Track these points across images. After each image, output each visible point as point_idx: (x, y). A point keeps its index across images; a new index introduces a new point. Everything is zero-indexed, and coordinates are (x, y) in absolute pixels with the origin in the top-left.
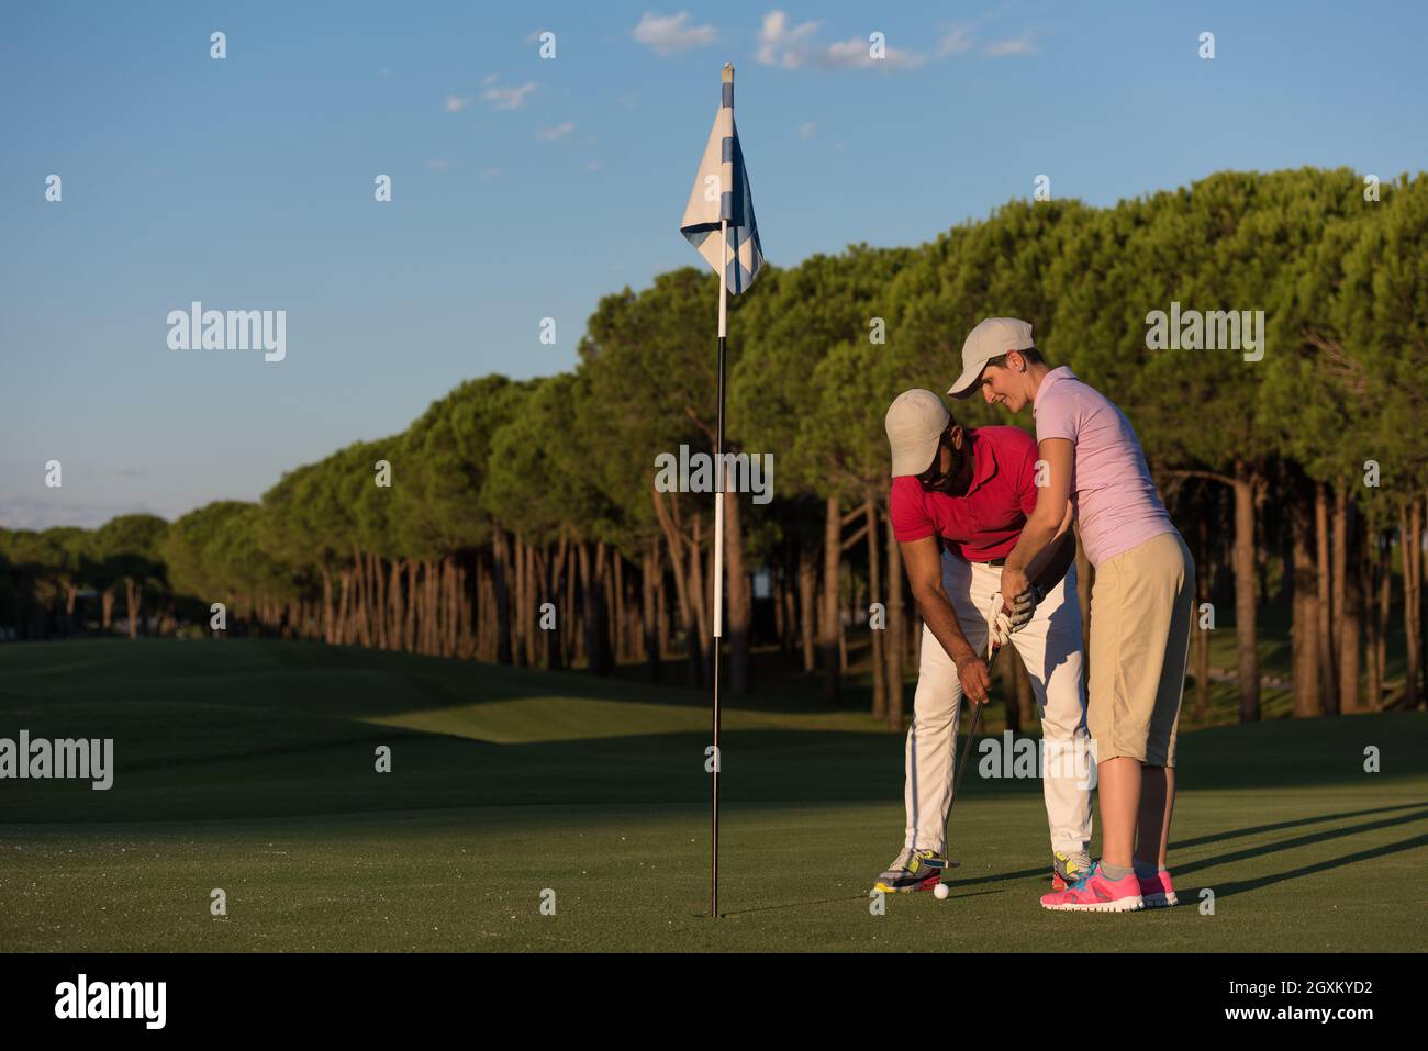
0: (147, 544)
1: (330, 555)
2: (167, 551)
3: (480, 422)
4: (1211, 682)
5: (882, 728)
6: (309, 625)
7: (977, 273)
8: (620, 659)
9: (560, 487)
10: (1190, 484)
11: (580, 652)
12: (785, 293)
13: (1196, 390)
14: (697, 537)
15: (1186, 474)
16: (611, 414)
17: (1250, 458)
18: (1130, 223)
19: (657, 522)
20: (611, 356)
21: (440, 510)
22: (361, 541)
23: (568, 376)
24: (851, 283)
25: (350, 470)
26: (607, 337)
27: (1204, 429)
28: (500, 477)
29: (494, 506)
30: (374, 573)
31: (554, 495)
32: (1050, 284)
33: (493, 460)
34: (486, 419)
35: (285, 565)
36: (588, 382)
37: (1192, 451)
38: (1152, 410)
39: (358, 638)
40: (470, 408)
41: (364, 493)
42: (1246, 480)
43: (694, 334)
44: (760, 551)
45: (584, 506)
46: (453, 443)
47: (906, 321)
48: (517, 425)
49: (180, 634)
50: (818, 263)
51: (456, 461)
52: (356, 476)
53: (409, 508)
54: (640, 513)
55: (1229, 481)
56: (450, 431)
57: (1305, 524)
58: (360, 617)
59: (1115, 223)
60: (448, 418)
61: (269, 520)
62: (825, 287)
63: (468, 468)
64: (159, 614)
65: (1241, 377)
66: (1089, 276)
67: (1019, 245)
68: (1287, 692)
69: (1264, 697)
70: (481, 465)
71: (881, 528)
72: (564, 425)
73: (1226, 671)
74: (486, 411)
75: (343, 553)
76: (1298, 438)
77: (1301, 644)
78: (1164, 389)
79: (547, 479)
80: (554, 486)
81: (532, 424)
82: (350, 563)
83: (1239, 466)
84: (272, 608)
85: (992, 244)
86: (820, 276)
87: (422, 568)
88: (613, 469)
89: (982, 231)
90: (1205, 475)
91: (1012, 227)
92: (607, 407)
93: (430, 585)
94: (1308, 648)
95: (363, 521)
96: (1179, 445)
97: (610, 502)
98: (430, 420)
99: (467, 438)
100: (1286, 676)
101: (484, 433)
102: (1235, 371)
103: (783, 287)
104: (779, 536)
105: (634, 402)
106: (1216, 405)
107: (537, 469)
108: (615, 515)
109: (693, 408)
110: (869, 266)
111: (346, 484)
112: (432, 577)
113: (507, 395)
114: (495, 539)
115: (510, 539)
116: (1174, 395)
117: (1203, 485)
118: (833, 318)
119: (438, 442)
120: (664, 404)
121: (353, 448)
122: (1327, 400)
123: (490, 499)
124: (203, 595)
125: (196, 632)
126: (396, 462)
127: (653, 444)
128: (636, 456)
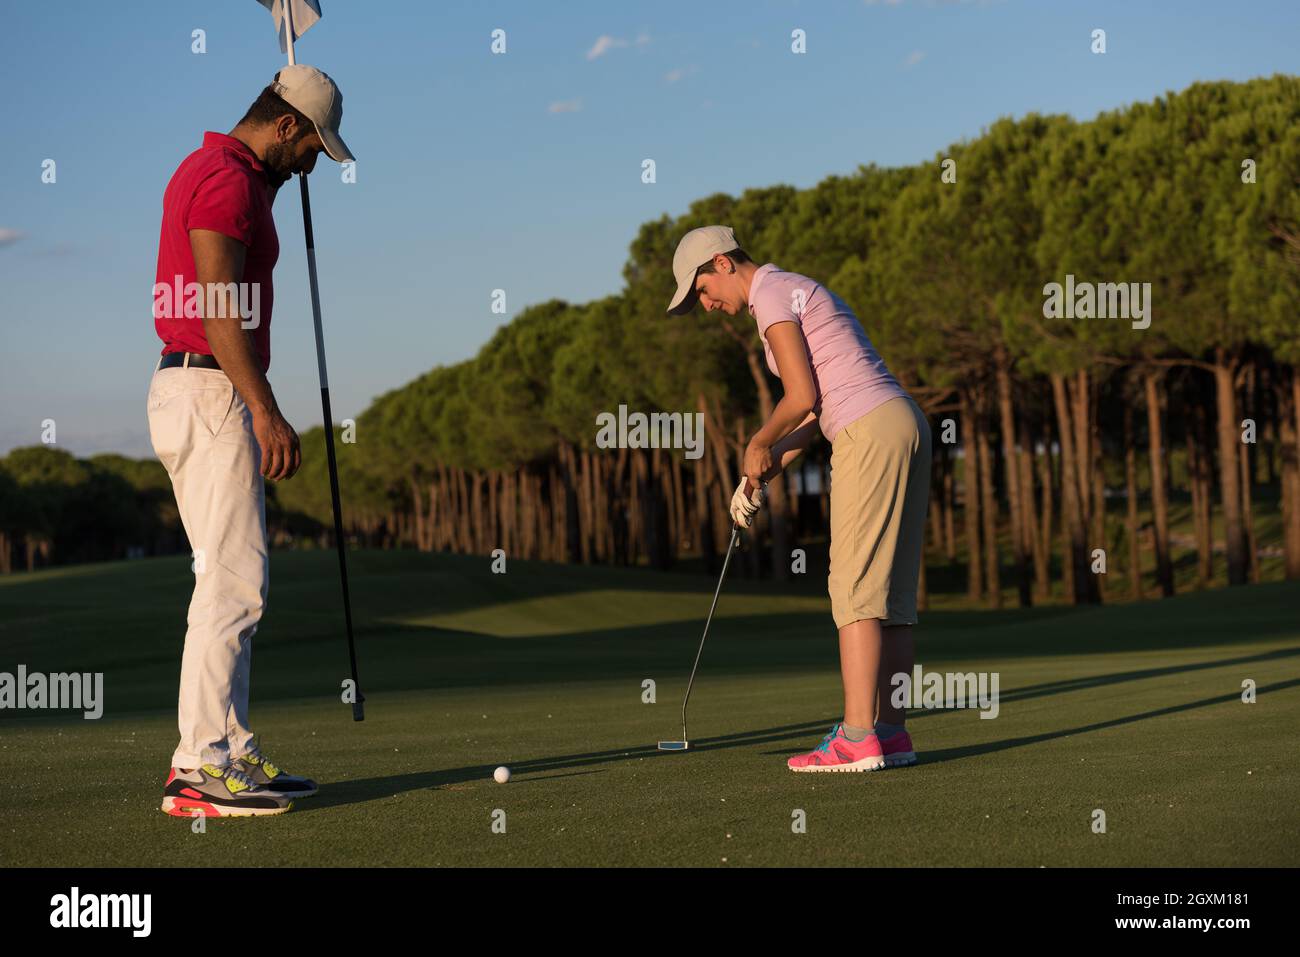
1: (418, 470)
3: (542, 344)
4: (1213, 554)
6: (408, 536)
7: (972, 188)
10: (1174, 373)
12: (804, 214)
13: (1175, 284)
14: (742, 439)
15: (1170, 363)
16: (654, 332)
17: (1229, 345)
18: (1109, 133)
20: (652, 278)
21: (510, 426)
22: (444, 456)
23: (617, 300)
24: (861, 200)
25: (432, 392)
26: (647, 260)
27: (1184, 320)
28: (561, 392)
29: (556, 420)
30: (458, 486)
32: (1037, 193)
33: (555, 377)
34: (548, 341)
35: (379, 481)
36: (634, 303)
37: (1174, 340)
39: (447, 545)
40: (532, 331)
41: (445, 413)
42: (1226, 366)
46: (518, 364)
47: (909, 236)
48: (575, 345)
49: (292, 547)
50: (831, 185)
51: (522, 380)
52: (437, 397)
53: (483, 426)
55: (1211, 367)
56: (515, 353)
58: (447, 530)
59: (1095, 134)
60: (514, 341)
61: (363, 440)
62: (839, 206)
63: (533, 385)
65: (1216, 269)
66: (1073, 183)
67: (1009, 157)
70: (544, 383)
72: (615, 343)
74: (548, 334)
75: (429, 467)
76: (1267, 324)
79: (603, 394)
80: (610, 399)
81: (587, 343)
82: (436, 476)
83: (1219, 352)
84: (370, 519)
85: (984, 158)
86: (834, 197)
87: (501, 479)
88: (661, 381)
89: (975, 147)
90: (1186, 363)
91: (1002, 143)
92: (652, 325)
93: (508, 493)
95: (445, 437)
98: (497, 344)
99: (531, 359)
101: (547, 353)
102: (1209, 264)
103: (801, 207)
106: (1194, 298)
107: (594, 384)
110: (878, 186)
111: (428, 404)
112: (510, 487)
113: (568, 317)
114: (561, 447)
115: (576, 449)
117: (1186, 372)
118: (848, 236)
119: (505, 364)
121: (434, 372)
122: (1291, 286)
123: (552, 412)
124: (309, 511)
125: (307, 544)
126: (468, 382)
127: (694, 357)
128: (681, 369)
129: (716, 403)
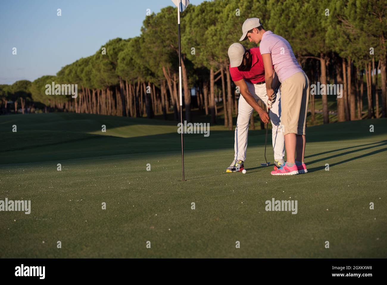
0: (26, 88)
2: (31, 90)
3: (115, 51)
4: (315, 113)
5: (228, 129)
6: (71, 108)
7: (249, 4)
8: (156, 114)
9: (137, 68)
10: (308, 60)
11: (145, 112)
12: (196, 12)
13: (309, 34)
14: (175, 80)
15: (307, 57)
16: (150, 47)
17: (325, 52)
19: (164, 76)
20: (150, 31)
21: (105, 75)
22: (84, 85)
23: (138, 37)
24: (214, 9)
25: (80, 65)
26: (148, 26)
27: (312, 45)
28: (121, 65)
29: (119, 74)
30: (88, 93)
31: (135, 70)
32: (269, 6)
33: (119, 61)
34: (116, 50)
36: (144, 39)
37: (309, 51)
38: (298, 41)
39: (84, 111)
40: (112, 47)
41: (84, 72)
42: (323, 58)
43: (172, 24)
44: (192, 83)
45: (144, 72)
46: (107, 57)
47: (229, 19)
48: (125, 51)
49: (36, 112)
50: (205, 4)
51: (109, 62)
52: (82, 67)
53: (96, 75)
54: (159, 74)
55: (319, 59)
56: (106, 54)
57: (340, 70)
58: (85, 105)
60: (106, 50)
61: (59, 80)
62: (207, 10)
63: (112, 63)
64: (30, 107)
65: (321, 30)
66: (279, 4)
68: (336, 115)
69: (330, 117)
70: (115, 63)
71: (225, 75)
72: (138, 51)
73: (320, 110)
74: (116, 48)
76: (337, 46)
77: (339, 102)
78: (300, 34)
79: (134, 66)
80: (136, 67)
81: (129, 51)
82: (81, 91)
83: (322, 55)
84: (61, 104)
86: (205, 7)
87: (101, 91)
88: (151, 62)
90: (313, 57)
92: (149, 45)
93: (103, 96)
94: (341, 103)
95: (84, 79)
96: (306, 50)
97: (151, 71)
98: (101, 51)
99: (111, 55)
100: (336, 111)
101: (116, 54)
102: (319, 29)
103: (196, 10)
104: (197, 78)
105: (157, 44)
106: (315, 38)
107: (131, 63)
108: (153, 75)
109: (173, 45)
110: (219, 4)
111: (79, 69)
112: (104, 94)
113: (122, 43)
114: (120, 82)
115: (124, 82)
116: (303, 36)
117: (312, 60)
118: (210, 19)
119: (103, 57)
120: (165, 44)
121: (81, 59)
122: (344, 36)
123: (118, 72)
124: (42, 101)
125: (41, 112)
126: (92, 63)
127: (162, 55)
128: (158, 59)
129: (168, 69)
